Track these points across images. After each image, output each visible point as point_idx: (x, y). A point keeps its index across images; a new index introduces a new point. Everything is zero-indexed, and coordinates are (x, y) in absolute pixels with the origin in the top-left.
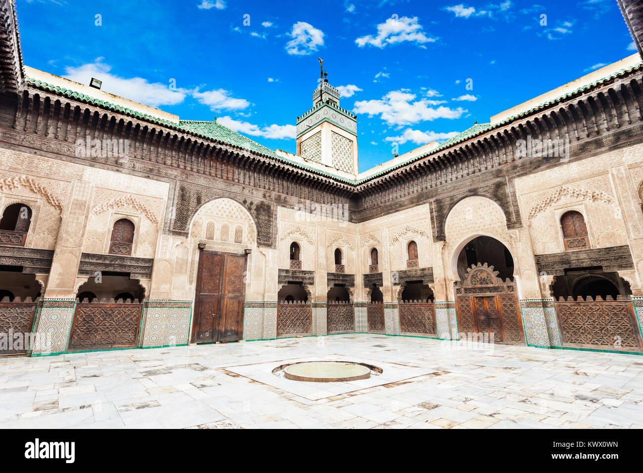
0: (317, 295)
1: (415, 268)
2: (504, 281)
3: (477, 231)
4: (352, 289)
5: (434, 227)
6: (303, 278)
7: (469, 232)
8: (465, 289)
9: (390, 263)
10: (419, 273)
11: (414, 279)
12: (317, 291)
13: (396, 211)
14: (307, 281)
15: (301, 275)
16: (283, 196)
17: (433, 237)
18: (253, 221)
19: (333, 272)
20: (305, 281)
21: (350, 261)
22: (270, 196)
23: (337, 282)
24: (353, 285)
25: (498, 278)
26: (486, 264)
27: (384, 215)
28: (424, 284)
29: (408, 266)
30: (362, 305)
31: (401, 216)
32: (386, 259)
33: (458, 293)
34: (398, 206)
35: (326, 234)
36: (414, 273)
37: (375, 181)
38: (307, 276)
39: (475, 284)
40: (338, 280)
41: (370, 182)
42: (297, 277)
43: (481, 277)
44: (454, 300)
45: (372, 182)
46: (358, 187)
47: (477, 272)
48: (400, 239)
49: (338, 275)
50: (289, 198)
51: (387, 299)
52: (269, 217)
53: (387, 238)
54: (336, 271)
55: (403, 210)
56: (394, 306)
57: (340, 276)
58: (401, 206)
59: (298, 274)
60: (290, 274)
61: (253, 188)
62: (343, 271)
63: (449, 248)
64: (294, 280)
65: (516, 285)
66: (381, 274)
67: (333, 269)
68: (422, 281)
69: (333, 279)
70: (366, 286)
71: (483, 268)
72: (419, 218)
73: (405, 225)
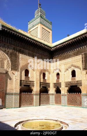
0: (35, 90)
1: (74, 81)
4: (49, 88)
5: (83, 64)
9: (64, 78)
10: (76, 82)
11: (74, 85)
13: (68, 58)
14: (32, 85)
15: (29, 82)
16: (22, 49)
17: (83, 68)
18: (9, 59)
20: (31, 85)
21: (49, 78)
22: (16, 49)
23: (43, 86)
24: (49, 87)
27: (63, 60)
28: (78, 87)
29: (72, 80)
30: (53, 94)
31: (70, 60)
32: (63, 77)
34: (68, 56)
36: (74, 83)
37: (60, 46)
38: (32, 83)
41: (58, 46)
42: (28, 83)
45: (59, 46)
46: (53, 49)
48: (69, 69)
49: (44, 83)
50: (25, 50)
51: (62, 92)
52: (16, 58)
53: (64, 69)
56: (65, 95)
58: (70, 56)
60: (25, 82)
61: (9, 45)
62: (46, 82)
64: (27, 84)
66: (61, 83)
67: (42, 81)
68: (77, 86)
70: (54, 87)
72: (77, 61)
73: (71, 64)
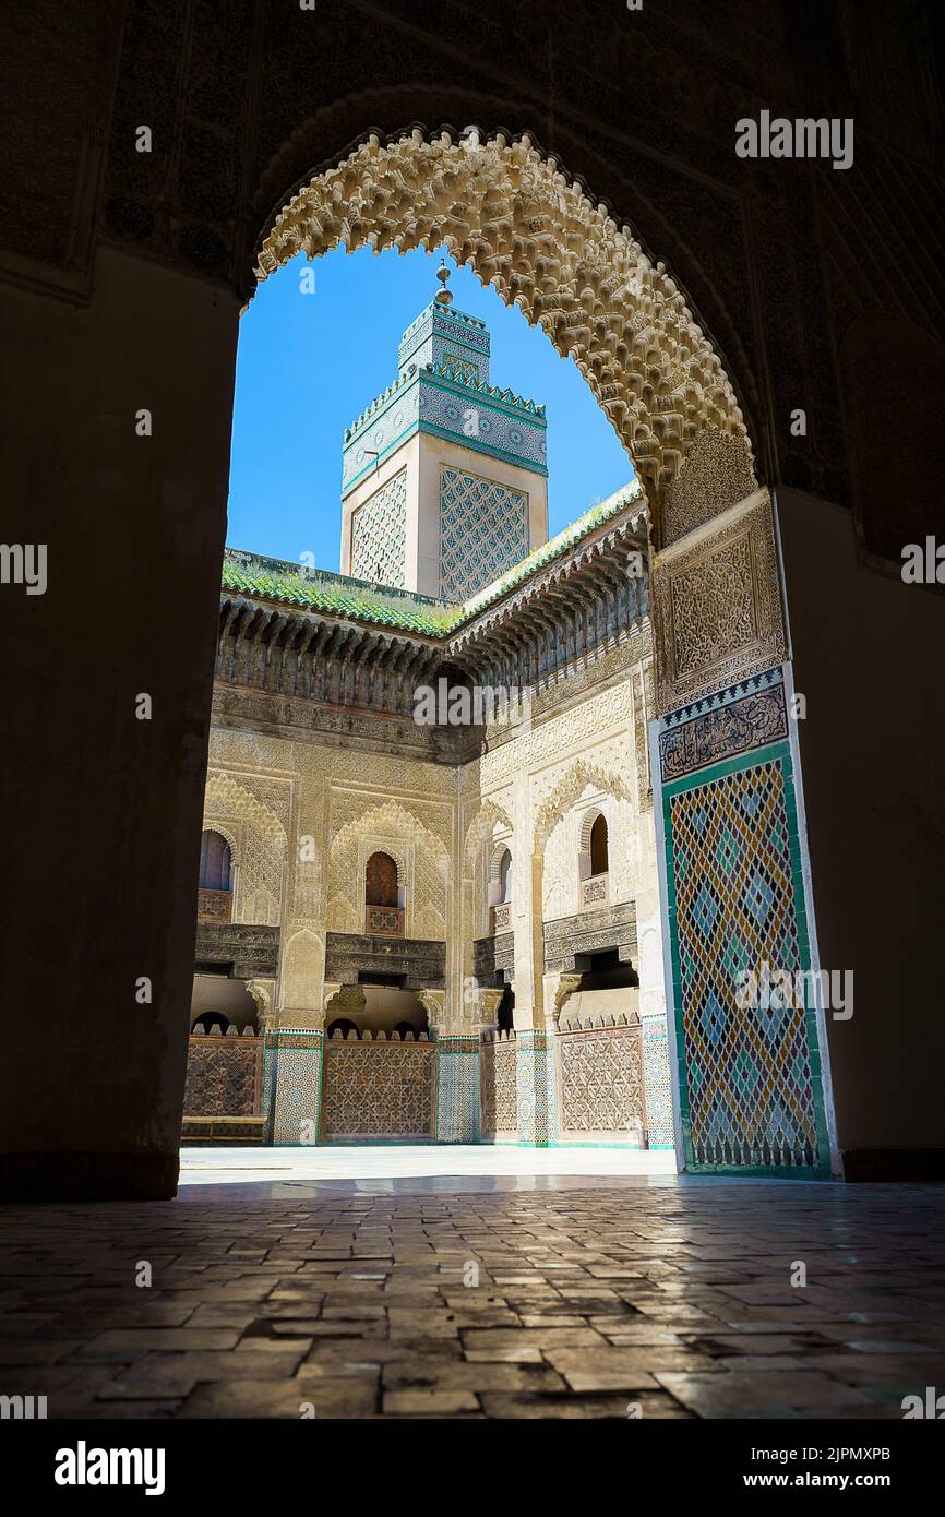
0: (282, 1007)
1: (599, 904)
5: (644, 757)
6: (232, 950)
10: (610, 919)
12: (283, 993)
13: (554, 715)
14: (252, 961)
15: (227, 939)
17: (641, 791)
19: (355, 931)
20: (241, 959)
23: (370, 967)
24: (437, 978)
28: (621, 958)
29: (583, 901)
30: (465, 1046)
31: (564, 731)
34: (558, 695)
35: (327, 802)
36: (596, 923)
37: (491, 617)
38: (252, 943)
40: (375, 959)
41: (478, 624)
42: (215, 948)
45: (482, 623)
48: (567, 810)
49: (377, 945)
51: (522, 1017)
53: (530, 811)
54: (369, 926)
55: (570, 707)
57: (385, 944)
58: (565, 697)
59: (215, 935)
62: (400, 929)
66: (511, 937)
67: (355, 918)
68: (615, 950)
69: (353, 957)
70: (480, 979)
72: (607, 733)
73: (573, 761)
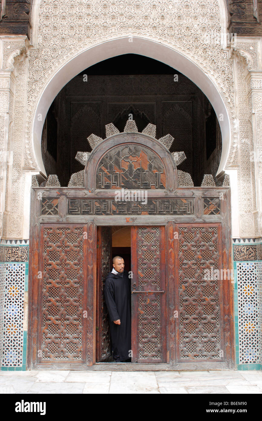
2: (197, 182)
3: (138, 28)
7: (114, 25)
8: (73, 201)
25: (180, 172)
26: (151, 128)
33: (44, 212)
39: (107, 187)
43: (130, 167)
44: (26, 235)
47: (120, 148)
63: (38, 64)
65: (228, 196)
71: (140, 139)
